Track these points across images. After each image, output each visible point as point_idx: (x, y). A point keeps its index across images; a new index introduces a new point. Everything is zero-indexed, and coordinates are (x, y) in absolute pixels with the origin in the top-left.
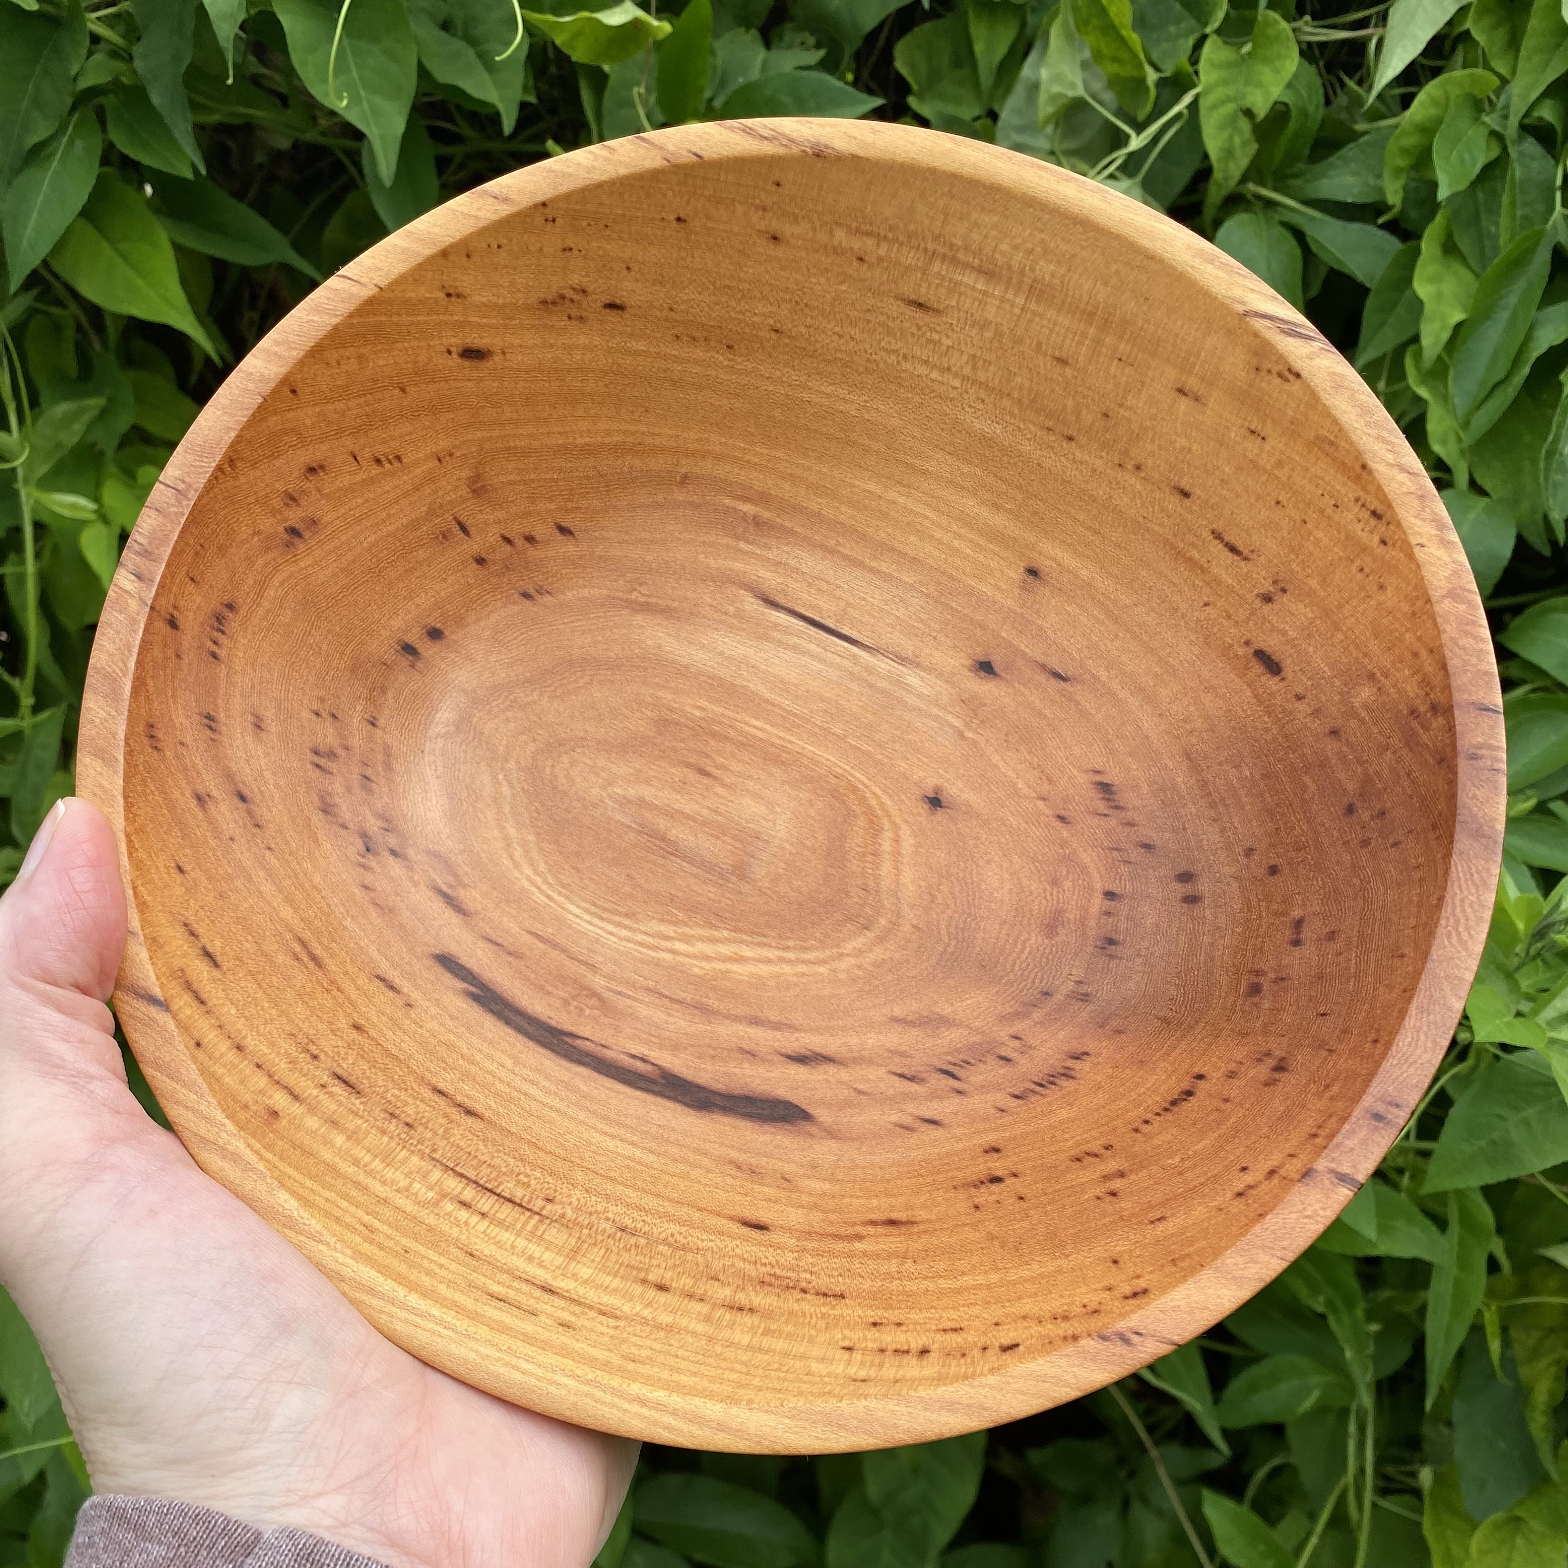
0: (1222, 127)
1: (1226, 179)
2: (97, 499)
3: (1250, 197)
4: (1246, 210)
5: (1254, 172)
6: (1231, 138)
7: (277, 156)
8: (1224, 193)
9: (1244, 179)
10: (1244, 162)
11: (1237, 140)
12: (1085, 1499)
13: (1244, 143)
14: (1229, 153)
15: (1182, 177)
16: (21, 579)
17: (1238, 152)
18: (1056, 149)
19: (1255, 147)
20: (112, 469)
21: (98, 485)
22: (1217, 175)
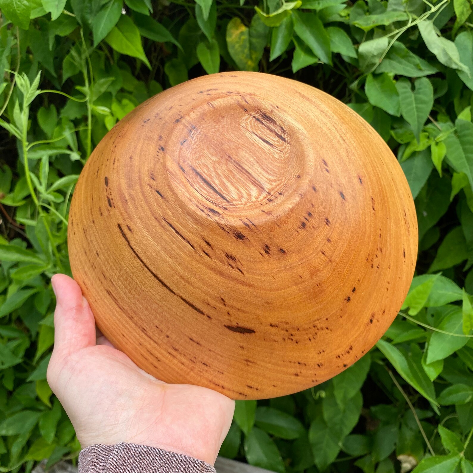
0: (461, 5)
1: (461, 21)
2: (110, 108)
3: (466, 26)
4: (465, 31)
5: (469, 20)
6: (463, 9)
7: (165, 7)
8: (459, 25)
9: (466, 21)
10: (467, 16)
11: (465, 10)
12: (387, 423)
13: (467, 10)
14: (462, 13)
15: (446, 20)
16: (86, 131)
17: (465, 13)
18: (407, 10)
19: (470, 12)
20: (114, 99)
21: (111, 104)
22: (458, 20)
